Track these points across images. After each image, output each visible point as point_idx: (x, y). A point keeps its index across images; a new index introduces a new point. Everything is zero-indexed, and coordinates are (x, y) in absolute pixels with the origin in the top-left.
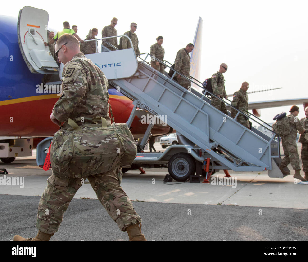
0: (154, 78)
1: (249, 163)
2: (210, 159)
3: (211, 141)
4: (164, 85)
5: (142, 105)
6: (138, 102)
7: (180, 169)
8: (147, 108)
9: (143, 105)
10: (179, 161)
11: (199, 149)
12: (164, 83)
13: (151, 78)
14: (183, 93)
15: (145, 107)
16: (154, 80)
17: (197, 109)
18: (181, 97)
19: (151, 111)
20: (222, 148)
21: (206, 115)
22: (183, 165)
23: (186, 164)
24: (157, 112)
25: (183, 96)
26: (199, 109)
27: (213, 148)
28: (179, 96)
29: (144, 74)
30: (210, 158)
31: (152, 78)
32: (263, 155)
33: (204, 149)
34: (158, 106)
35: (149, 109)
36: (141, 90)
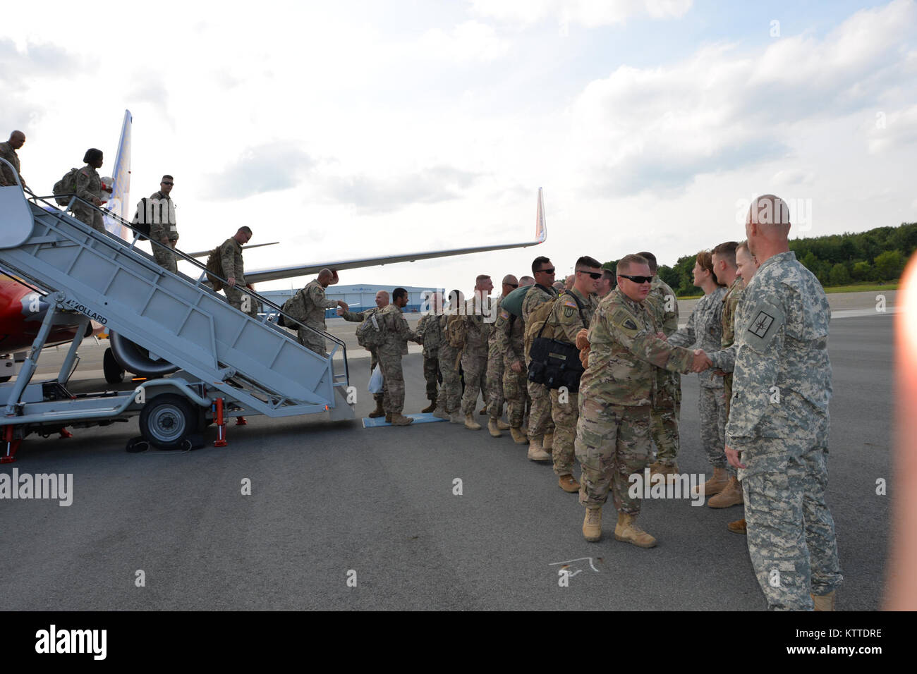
0: (92, 247)
1: (296, 400)
2: (223, 401)
3: (221, 365)
4: (115, 260)
5: (68, 303)
6: (59, 297)
7: (164, 426)
8: (81, 308)
9: (71, 304)
10: (162, 411)
11: (202, 383)
12: (114, 256)
13: (85, 246)
14: (158, 276)
15: (76, 307)
16: (93, 250)
17: (189, 307)
18: (154, 283)
19: (91, 314)
20: (242, 376)
21: (208, 318)
22: (172, 417)
23: (178, 415)
24: (103, 317)
25: (158, 283)
26: (193, 307)
27: (226, 378)
28: (150, 282)
29: (66, 238)
30: (223, 399)
31: (89, 247)
32: (319, 384)
33: (210, 383)
34: (106, 304)
35: (86, 311)
36: (64, 272)
